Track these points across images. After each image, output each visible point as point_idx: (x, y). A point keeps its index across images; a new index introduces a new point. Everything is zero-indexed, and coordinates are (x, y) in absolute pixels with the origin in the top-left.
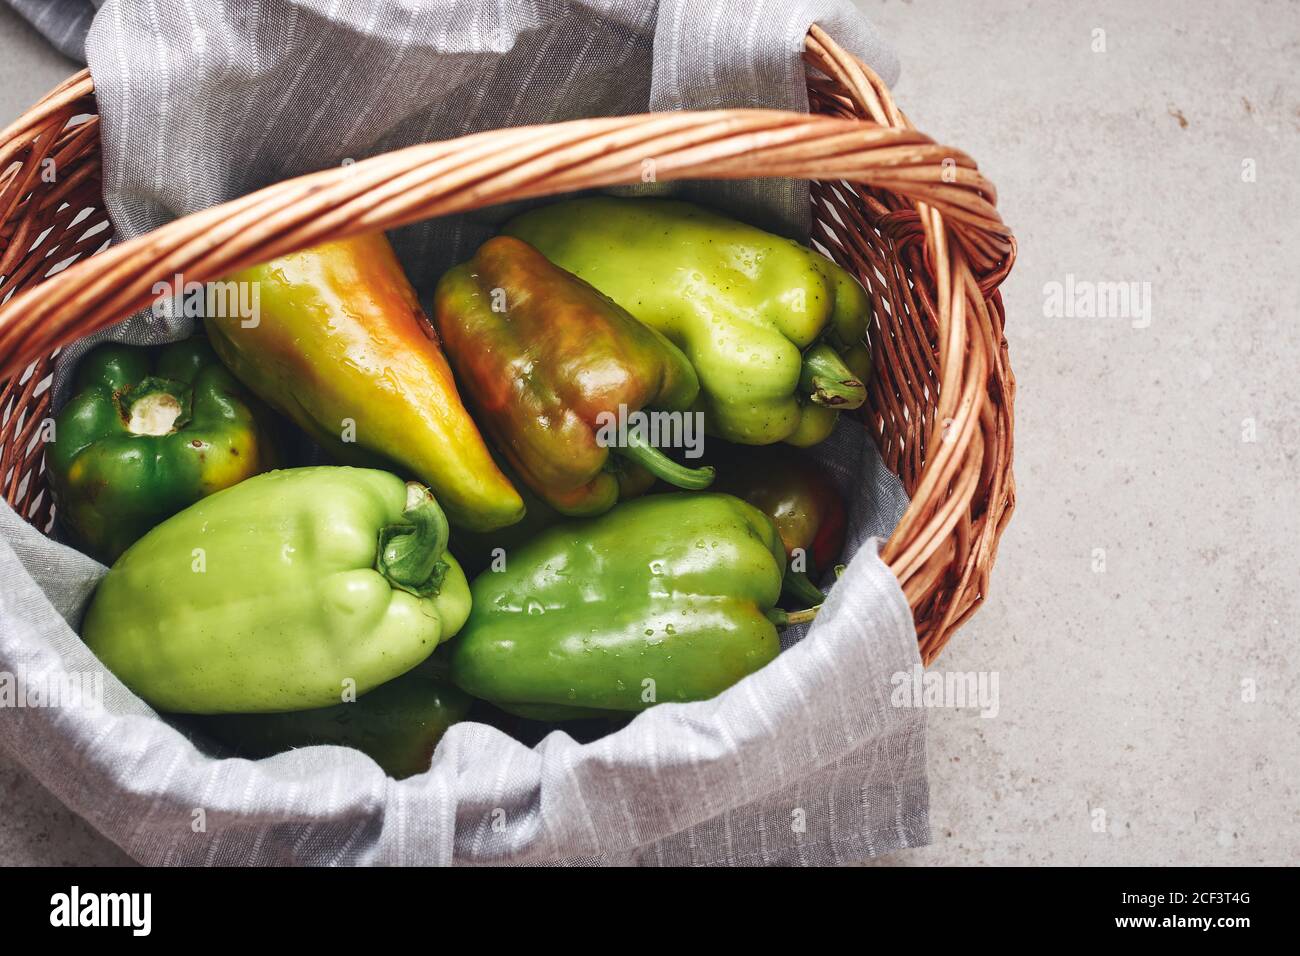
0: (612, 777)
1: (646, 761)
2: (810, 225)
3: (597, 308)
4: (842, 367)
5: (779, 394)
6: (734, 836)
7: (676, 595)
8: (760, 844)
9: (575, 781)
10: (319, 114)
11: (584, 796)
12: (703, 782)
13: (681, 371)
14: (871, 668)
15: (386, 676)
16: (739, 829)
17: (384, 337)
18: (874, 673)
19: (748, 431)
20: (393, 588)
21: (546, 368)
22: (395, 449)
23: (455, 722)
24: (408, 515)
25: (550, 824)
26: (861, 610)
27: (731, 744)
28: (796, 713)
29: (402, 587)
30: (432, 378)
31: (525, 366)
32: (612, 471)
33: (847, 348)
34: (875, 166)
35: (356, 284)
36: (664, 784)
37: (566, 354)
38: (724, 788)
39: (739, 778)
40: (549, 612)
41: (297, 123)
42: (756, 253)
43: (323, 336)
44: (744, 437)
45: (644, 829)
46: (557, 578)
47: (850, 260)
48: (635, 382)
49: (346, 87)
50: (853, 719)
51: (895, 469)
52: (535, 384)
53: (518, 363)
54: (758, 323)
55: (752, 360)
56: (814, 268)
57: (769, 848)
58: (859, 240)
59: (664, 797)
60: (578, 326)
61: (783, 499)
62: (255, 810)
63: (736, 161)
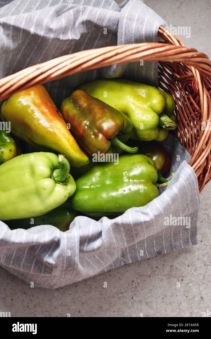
0: (120, 228)
1: (130, 223)
2: (158, 83)
3: (104, 107)
4: (169, 119)
5: (154, 127)
6: (147, 244)
7: (131, 180)
8: (154, 246)
9: (111, 229)
10: (28, 60)
11: (113, 233)
12: (144, 227)
13: (128, 122)
14: (187, 195)
15: (55, 206)
16: (148, 243)
17: (49, 117)
18: (188, 196)
19: (146, 137)
20: (56, 183)
21: (93, 123)
22: (54, 147)
23: (77, 216)
24: (59, 163)
25: (105, 241)
26: (185, 179)
27: (152, 217)
28: (168, 208)
29: (58, 183)
30: (63, 127)
31: (87, 122)
32: (111, 149)
33: (170, 114)
34: (185, 57)
35: (41, 104)
36: (134, 228)
37: (98, 118)
38: (150, 229)
39: (154, 226)
40: (97, 187)
41: (22, 63)
42: (145, 91)
43: (33, 118)
44: (145, 139)
45: (128, 242)
46: (98, 178)
47: (170, 91)
48: (117, 125)
49: (35, 51)
50: (182, 209)
51: (184, 145)
52: (90, 127)
53: (85, 122)
54: (147, 108)
55: (146, 118)
56: (160, 94)
57: (156, 247)
58: (172, 86)
59: (134, 232)
60: (100, 111)
61: (155, 155)
62: (26, 242)
63: (150, 56)
